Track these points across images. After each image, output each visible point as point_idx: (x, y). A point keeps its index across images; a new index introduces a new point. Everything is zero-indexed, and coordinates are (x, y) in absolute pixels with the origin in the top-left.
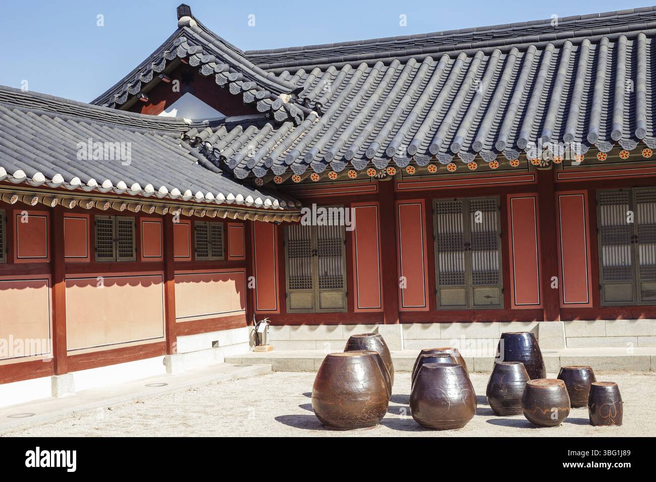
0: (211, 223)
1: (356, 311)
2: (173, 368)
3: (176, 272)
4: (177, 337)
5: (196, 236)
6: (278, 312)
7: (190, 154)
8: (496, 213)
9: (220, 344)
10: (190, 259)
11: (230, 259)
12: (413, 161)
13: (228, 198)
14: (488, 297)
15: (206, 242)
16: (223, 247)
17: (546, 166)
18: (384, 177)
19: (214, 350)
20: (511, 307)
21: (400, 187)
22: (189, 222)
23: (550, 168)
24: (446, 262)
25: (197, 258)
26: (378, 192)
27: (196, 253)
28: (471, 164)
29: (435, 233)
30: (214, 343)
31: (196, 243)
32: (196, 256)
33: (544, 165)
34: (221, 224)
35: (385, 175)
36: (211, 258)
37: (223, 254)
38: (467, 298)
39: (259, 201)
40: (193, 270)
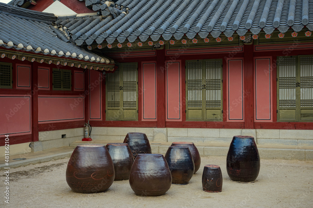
0: (63, 70)
1: (143, 120)
2: (35, 150)
3: (39, 96)
4: (39, 132)
5: (53, 76)
6: (101, 120)
7: (54, 32)
8: (220, 69)
9: (67, 136)
10: (49, 89)
11: (75, 90)
12: (173, 37)
13: (66, 54)
14: (214, 115)
15: (60, 80)
16: (71, 83)
17: (249, 42)
18: (159, 47)
19: (63, 139)
20: (226, 121)
21: (168, 53)
22: (49, 68)
23: (251, 44)
24: (192, 95)
25: (54, 89)
26: (156, 56)
27: (53, 86)
28: (206, 39)
29: (186, 80)
30: (63, 136)
31: (53, 80)
32: (53, 87)
33: (248, 41)
34: (70, 71)
35: (160, 46)
36: (62, 89)
37: (71, 87)
38: (203, 115)
39: (87, 58)
40: (51, 95)
